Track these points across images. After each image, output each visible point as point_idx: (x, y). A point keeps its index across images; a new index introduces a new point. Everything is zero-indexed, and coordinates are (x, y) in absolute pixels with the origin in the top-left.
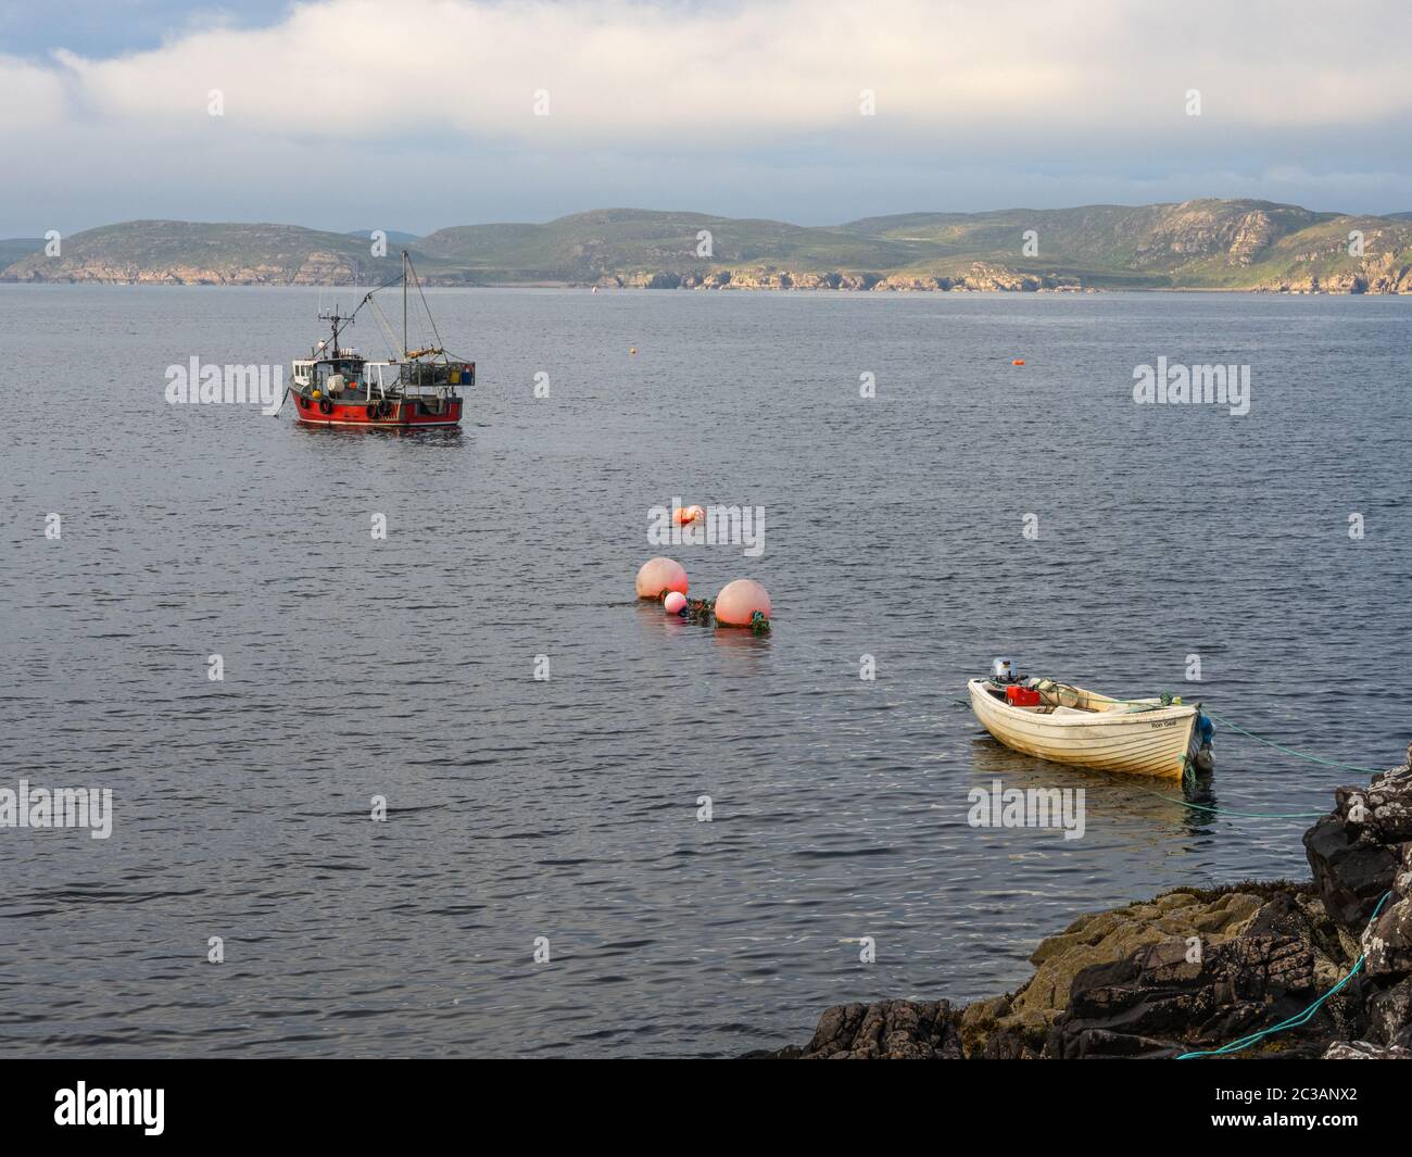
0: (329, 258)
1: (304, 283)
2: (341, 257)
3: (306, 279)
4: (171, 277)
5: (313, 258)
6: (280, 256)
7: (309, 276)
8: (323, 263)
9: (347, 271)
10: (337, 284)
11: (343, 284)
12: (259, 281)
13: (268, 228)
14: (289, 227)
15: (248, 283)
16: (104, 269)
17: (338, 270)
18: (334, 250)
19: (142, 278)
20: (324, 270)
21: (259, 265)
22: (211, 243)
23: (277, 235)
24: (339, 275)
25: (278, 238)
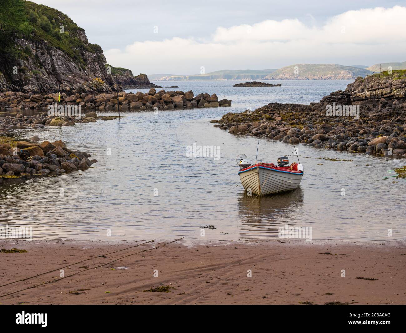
0: (346, 72)
1: (339, 79)
2: (349, 72)
3: (340, 78)
4: (306, 78)
5: (342, 73)
6: (333, 72)
7: (341, 77)
8: (345, 74)
9: (351, 76)
10: (348, 79)
11: (350, 79)
12: (328, 79)
13: (330, 65)
14: (336, 65)
15: (325, 79)
16: (289, 76)
17: (348, 76)
18: (347, 70)
19: (299, 78)
20: (345, 76)
21: (328, 75)
22: (316, 69)
23: (333, 67)
24: (349, 77)
25: (333, 68)
